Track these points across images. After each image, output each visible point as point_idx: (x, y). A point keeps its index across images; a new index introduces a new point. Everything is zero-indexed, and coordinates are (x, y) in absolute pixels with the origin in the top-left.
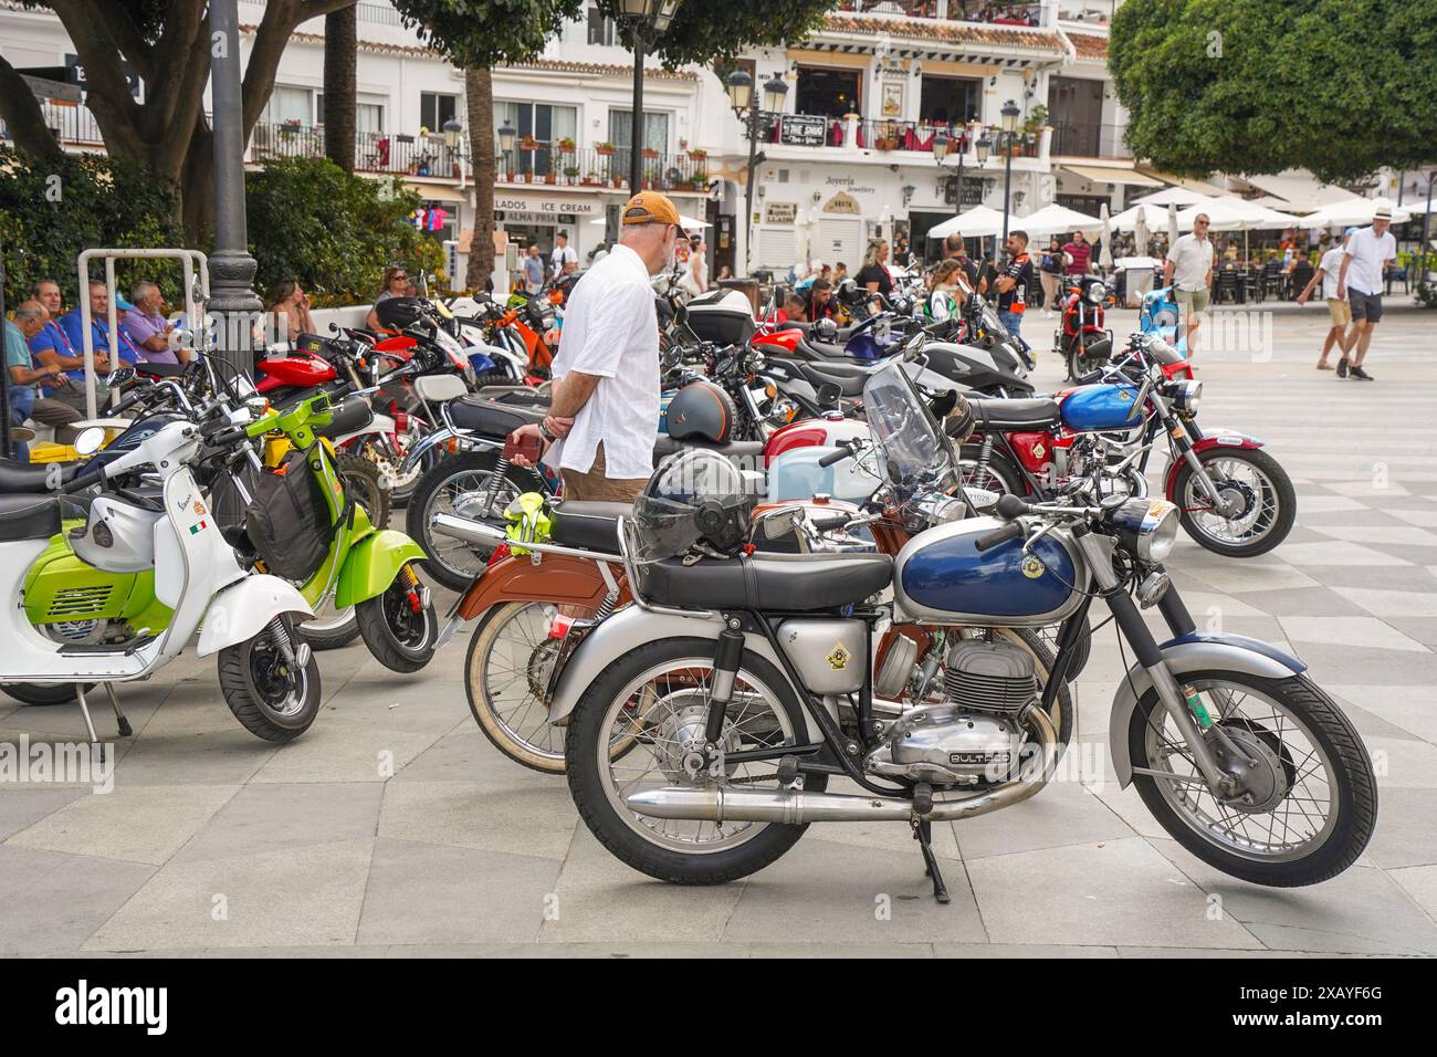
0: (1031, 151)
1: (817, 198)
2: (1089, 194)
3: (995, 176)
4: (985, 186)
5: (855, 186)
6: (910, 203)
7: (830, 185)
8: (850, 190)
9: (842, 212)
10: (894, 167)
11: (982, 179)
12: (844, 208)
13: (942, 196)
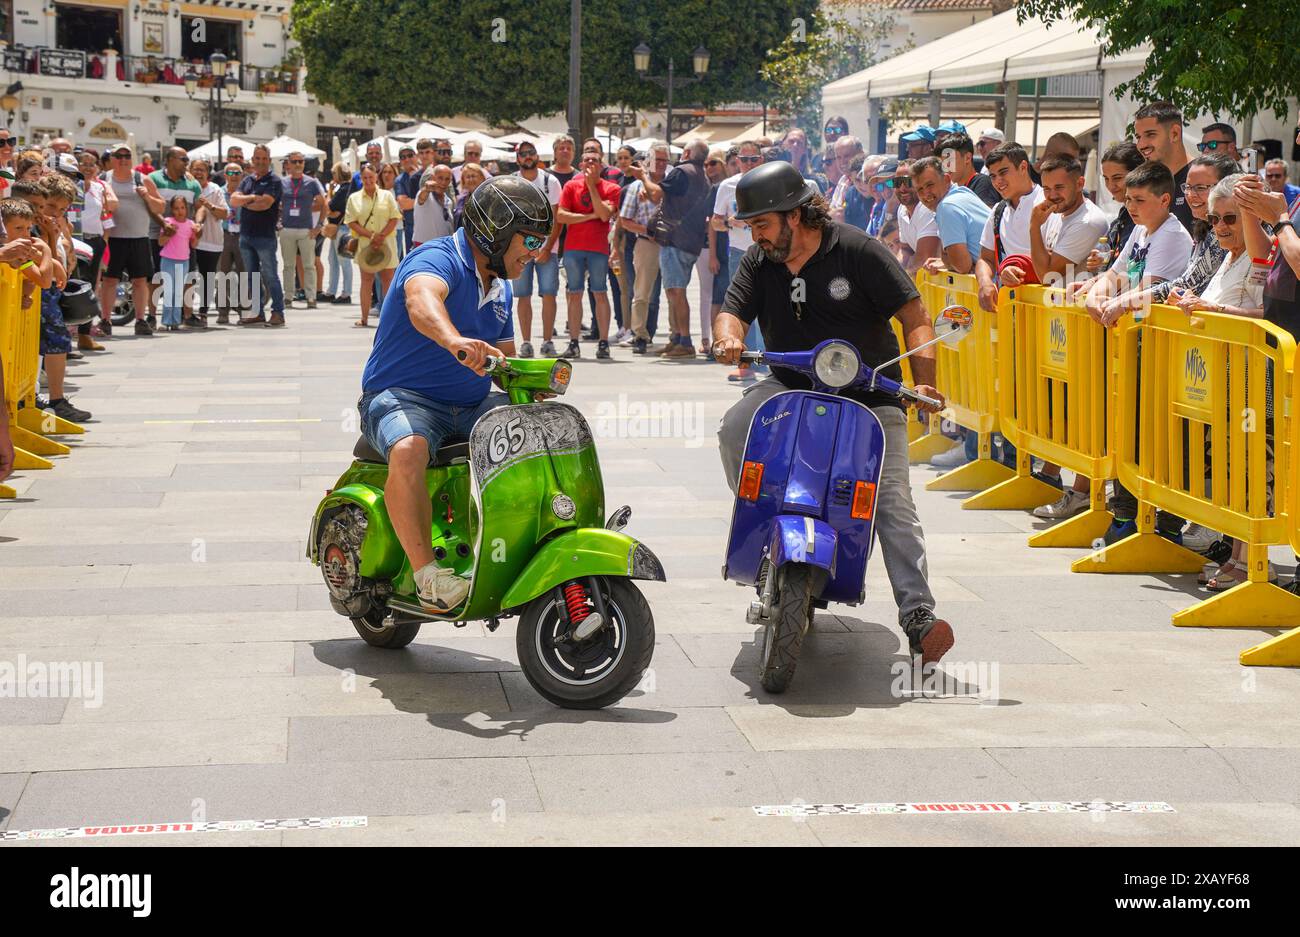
0: (289, 88)
1: (82, 124)
2: (351, 127)
3: (258, 109)
4: (248, 118)
5: (121, 114)
6: (176, 131)
7: (94, 113)
8: (116, 117)
9: (108, 137)
10: (156, 99)
11: (246, 112)
12: (110, 134)
13: (207, 125)
